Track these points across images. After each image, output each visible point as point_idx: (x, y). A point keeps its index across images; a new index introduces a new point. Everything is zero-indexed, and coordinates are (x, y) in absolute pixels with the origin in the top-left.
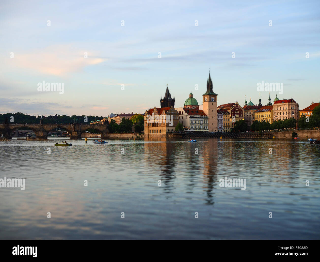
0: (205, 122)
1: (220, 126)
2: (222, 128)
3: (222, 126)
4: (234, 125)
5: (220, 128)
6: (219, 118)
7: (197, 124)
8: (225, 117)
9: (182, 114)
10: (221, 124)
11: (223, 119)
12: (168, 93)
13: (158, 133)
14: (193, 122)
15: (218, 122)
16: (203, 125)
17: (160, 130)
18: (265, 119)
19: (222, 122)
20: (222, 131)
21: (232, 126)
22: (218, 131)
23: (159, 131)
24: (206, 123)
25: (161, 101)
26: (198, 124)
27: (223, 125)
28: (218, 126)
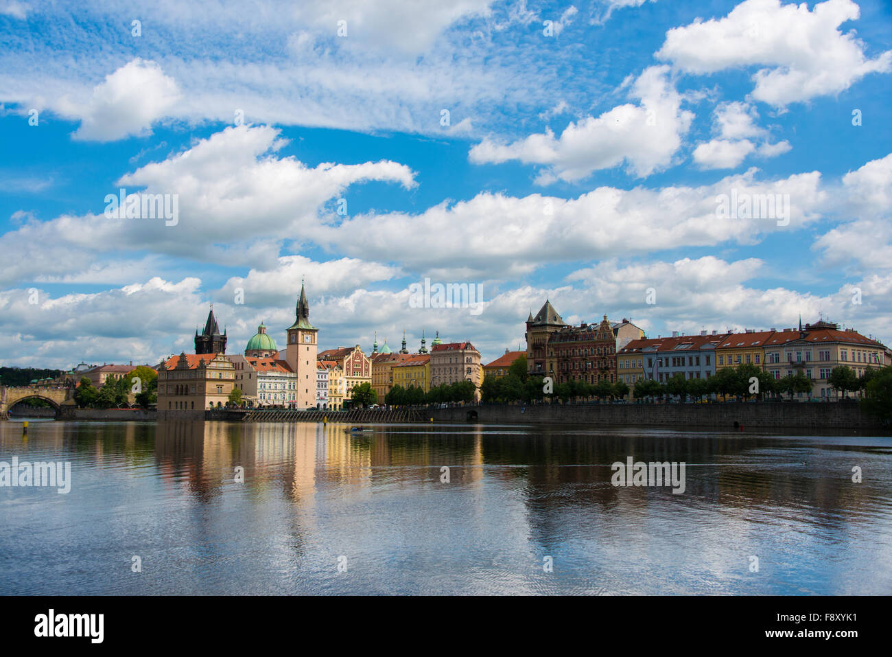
0: (290, 386)
1: (322, 395)
2: (326, 398)
3: (325, 395)
4: (350, 393)
5: (322, 399)
6: (320, 379)
7: (273, 391)
8: (334, 378)
9: (242, 369)
10: (324, 391)
11: (327, 381)
12: (211, 324)
13: (188, 407)
14: (265, 387)
15: (319, 386)
16: (285, 392)
17: (193, 403)
18: (413, 382)
19: (326, 387)
20: (325, 405)
21: (347, 396)
22: (318, 405)
23: (189, 404)
24: (292, 388)
25: (196, 339)
26: (275, 391)
27: (328, 392)
28: (319, 395)
